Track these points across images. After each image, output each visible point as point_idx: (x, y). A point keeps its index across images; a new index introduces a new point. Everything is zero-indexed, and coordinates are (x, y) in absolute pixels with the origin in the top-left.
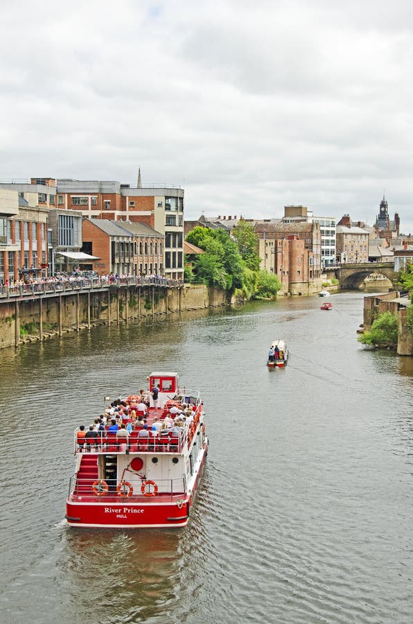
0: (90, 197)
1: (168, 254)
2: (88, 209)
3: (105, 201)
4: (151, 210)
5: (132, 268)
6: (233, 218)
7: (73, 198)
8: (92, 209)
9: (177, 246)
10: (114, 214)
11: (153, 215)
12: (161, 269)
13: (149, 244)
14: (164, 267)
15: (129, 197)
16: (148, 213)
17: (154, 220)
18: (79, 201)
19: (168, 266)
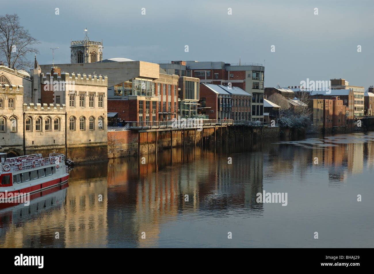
0: (206, 71)
1: (254, 106)
2: (205, 79)
3: (215, 74)
4: (243, 79)
5: (231, 114)
6: (297, 87)
7: (196, 72)
8: (207, 79)
9: (260, 102)
10: (220, 82)
11: (244, 82)
12: (250, 116)
13: (242, 100)
14: (251, 114)
15: (230, 71)
16: (242, 81)
17: (245, 86)
18: (199, 74)
19: (254, 114)
